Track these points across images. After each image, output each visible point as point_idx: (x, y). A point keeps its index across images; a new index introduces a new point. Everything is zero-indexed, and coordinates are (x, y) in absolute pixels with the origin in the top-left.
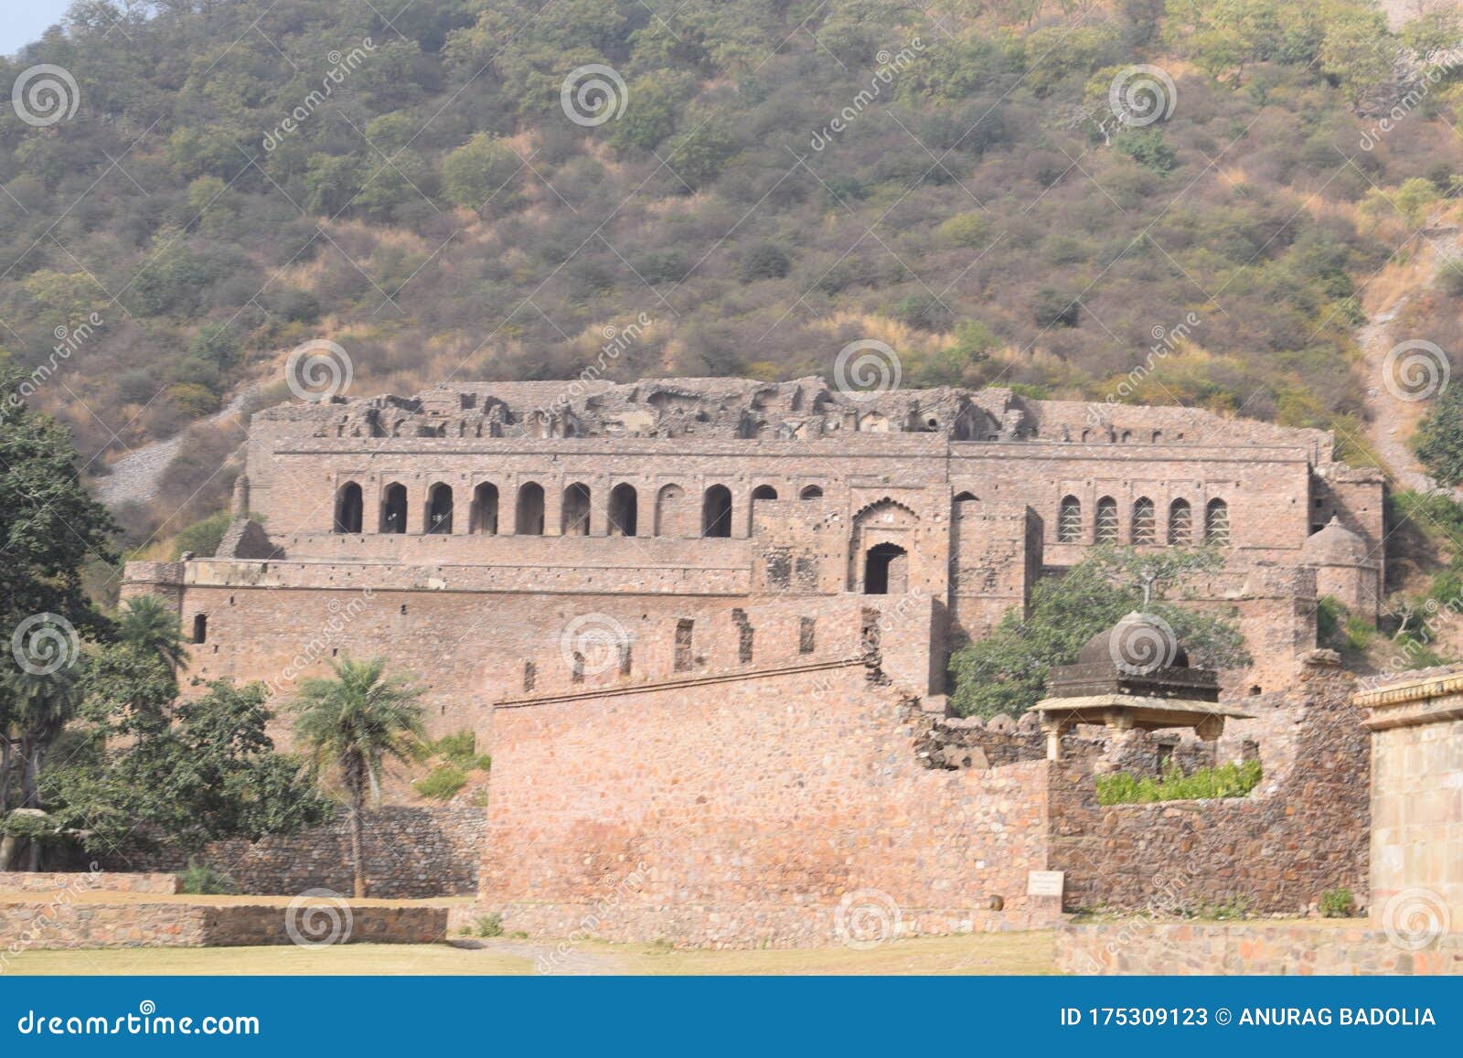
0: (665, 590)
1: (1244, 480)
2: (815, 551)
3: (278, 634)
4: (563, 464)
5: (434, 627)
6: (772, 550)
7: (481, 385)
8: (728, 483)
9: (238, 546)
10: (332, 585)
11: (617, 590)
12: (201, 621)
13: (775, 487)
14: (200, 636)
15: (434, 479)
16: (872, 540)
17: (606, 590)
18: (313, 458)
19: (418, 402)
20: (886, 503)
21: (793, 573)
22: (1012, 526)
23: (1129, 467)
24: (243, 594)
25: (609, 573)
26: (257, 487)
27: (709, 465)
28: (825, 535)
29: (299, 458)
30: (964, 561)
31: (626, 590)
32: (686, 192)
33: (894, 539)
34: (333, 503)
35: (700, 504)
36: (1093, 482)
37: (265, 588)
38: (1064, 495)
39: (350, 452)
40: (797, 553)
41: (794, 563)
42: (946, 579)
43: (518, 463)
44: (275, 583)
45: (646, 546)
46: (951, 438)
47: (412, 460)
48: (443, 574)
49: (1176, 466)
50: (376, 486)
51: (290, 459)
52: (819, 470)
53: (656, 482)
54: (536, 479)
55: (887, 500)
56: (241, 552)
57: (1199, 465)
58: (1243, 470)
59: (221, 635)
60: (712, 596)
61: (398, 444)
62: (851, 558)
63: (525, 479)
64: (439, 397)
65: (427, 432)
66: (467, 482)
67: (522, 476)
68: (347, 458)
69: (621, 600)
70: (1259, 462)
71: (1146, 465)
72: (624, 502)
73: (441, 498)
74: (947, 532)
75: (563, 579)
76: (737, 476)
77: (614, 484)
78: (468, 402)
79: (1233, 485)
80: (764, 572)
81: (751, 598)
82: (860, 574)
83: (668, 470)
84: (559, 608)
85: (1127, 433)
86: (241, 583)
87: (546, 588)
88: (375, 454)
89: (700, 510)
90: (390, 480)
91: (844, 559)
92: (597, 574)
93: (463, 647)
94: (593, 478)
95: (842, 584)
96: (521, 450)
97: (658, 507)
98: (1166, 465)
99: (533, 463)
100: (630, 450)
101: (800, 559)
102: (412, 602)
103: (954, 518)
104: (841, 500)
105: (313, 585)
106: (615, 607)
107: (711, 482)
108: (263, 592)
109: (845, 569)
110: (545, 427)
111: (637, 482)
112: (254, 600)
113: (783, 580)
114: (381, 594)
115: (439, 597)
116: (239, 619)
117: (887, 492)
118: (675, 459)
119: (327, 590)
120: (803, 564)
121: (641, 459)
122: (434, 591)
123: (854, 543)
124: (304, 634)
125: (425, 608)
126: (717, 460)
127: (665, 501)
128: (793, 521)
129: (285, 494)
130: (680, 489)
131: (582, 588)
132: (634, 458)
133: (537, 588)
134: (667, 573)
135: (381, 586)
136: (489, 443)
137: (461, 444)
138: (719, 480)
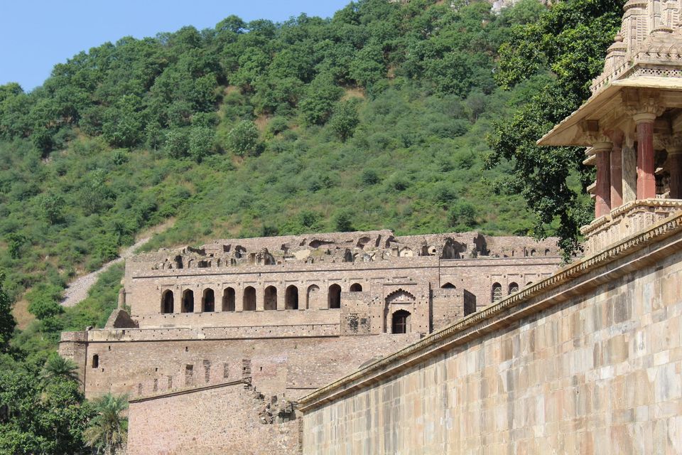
0: (304, 335)
2: (369, 315)
4: (265, 278)
5: (201, 356)
6: (349, 315)
7: (234, 240)
8: (339, 283)
9: (115, 322)
10: (154, 339)
11: (283, 336)
12: (96, 358)
13: (361, 284)
14: (96, 364)
15: (206, 287)
16: (394, 308)
17: (278, 336)
18: (150, 279)
19: (204, 250)
20: (400, 292)
21: (359, 325)
22: (458, 299)
23: (523, 268)
24: (114, 344)
25: (279, 328)
26: (129, 293)
27: (330, 275)
28: (373, 307)
29: (144, 280)
30: (435, 316)
31: (287, 336)
33: (404, 308)
34: (160, 300)
35: (327, 293)
36: (506, 276)
37: (124, 342)
38: (493, 282)
39: (167, 276)
40: (361, 316)
41: (359, 321)
42: (428, 326)
43: (243, 278)
44: (129, 339)
45: (303, 314)
46: (440, 258)
47: (195, 278)
48: (204, 331)
49: (544, 267)
50: (179, 291)
51: (139, 280)
52: (380, 276)
53: (306, 284)
54: (252, 285)
55: (400, 290)
56: (116, 325)
57: (555, 266)
59: (105, 364)
60: (325, 337)
61: (190, 271)
62: (385, 318)
63: (247, 285)
64: (213, 247)
65: (204, 264)
66: (220, 287)
67: (245, 284)
68: (165, 279)
69: (285, 340)
71: (531, 267)
72: (292, 293)
73: (209, 295)
74: (428, 304)
75: (258, 332)
76: (343, 280)
77: (287, 286)
78: (227, 249)
80: (346, 325)
81: (341, 337)
82: (389, 324)
83: (312, 278)
85: (533, 251)
86: (113, 340)
87: (251, 337)
88: (178, 276)
89: (327, 296)
90: (186, 288)
91: (382, 318)
92: (273, 329)
94: (278, 283)
95: (382, 329)
96: (244, 272)
97: (308, 296)
98: (539, 267)
99: (250, 278)
100: (294, 270)
101: (362, 319)
102: (190, 345)
103: (431, 297)
104: (380, 290)
105: (145, 339)
106: (282, 344)
107: (332, 283)
108: (123, 344)
109: (382, 323)
110: (256, 260)
111: (298, 285)
112: (119, 347)
113: (355, 329)
114: (177, 342)
115: (202, 343)
116: (113, 357)
117: (400, 287)
118: (315, 273)
119: (152, 341)
120: (364, 321)
121: (299, 274)
122: (200, 340)
123: (386, 310)
124: (142, 362)
125: (196, 348)
126: (334, 273)
127: (311, 293)
128: (358, 301)
129: (138, 297)
130: (317, 287)
131: (268, 336)
132: (296, 274)
133: (247, 337)
134: (305, 327)
135: (176, 338)
136: (230, 269)
137: (217, 270)
138: (335, 282)
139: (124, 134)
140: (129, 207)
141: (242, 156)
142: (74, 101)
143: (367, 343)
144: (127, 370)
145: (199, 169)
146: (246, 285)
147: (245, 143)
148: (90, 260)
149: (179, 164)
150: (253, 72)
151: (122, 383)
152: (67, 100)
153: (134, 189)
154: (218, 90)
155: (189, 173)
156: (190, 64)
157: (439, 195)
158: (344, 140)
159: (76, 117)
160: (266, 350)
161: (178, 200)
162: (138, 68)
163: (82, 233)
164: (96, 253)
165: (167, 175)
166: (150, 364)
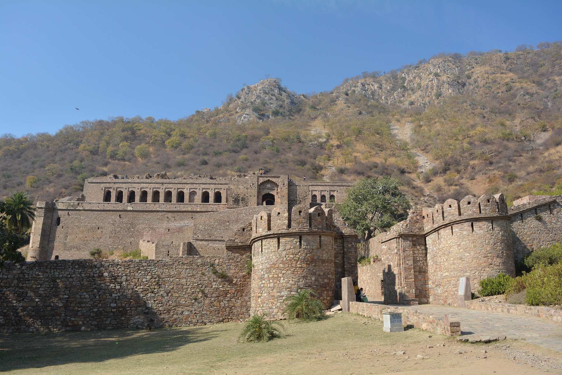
1: (339, 190)
2: (247, 195)
3: (82, 223)
4: (165, 186)
5: (129, 221)
6: (234, 195)
8: (208, 191)
10: (98, 209)
11: (184, 210)
12: (59, 219)
14: (58, 224)
15: (131, 189)
16: (264, 192)
17: (181, 210)
18: (98, 184)
20: (268, 182)
21: (240, 202)
24: (71, 211)
25: (182, 205)
27: (203, 186)
28: (251, 190)
29: (94, 184)
31: (187, 210)
32: (184, 154)
33: (270, 192)
34: (103, 195)
35: (201, 196)
37: (78, 210)
39: (108, 183)
40: (241, 196)
41: (240, 199)
42: (287, 203)
43: (153, 186)
44: (81, 208)
47: (124, 185)
48: (132, 206)
49: (322, 187)
50: (115, 191)
51: (92, 184)
53: (189, 191)
54: (158, 190)
57: (328, 187)
58: (338, 188)
59: (64, 224)
61: (121, 181)
63: (155, 190)
66: (139, 190)
70: (342, 186)
71: (315, 186)
72: (181, 195)
73: (132, 194)
74: (287, 189)
76: (211, 189)
77: (178, 191)
79: (336, 192)
80: (231, 201)
82: (261, 202)
83: (193, 187)
84: (166, 216)
86: (71, 208)
87: (163, 210)
88: (114, 183)
90: (118, 190)
91: (256, 197)
92: (178, 206)
93: (137, 227)
94: (173, 189)
95: (256, 204)
96: (154, 182)
97: (190, 197)
99: (157, 186)
100: (183, 182)
102: (122, 214)
103: (289, 185)
104: (256, 180)
106: (184, 215)
107: (204, 190)
109: (256, 200)
110: (160, 178)
111: (183, 191)
112: (75, 213)
113: (237, 204)
114: (113, 212)
115: (131, 212)
116: (70, 219)
117: (269, 178)
118: (194, 185)
120: (243, 199)
121: (186, 185)
122: (129, 211)
123: (259, 193)
124: (89, 223)
125: (126, 216)
126: (205, 185)
128: (240, 186)
130: (196, 192)
131: (174, 209)
132: (184, 185)
133: (160, 210)
134: (199, 205)
135: (113, 209)
136: (145, 180)
137: (138, 181)
138: (206, 190)
144: (79, 227)
151: (75, 236)
166: (95, 224)
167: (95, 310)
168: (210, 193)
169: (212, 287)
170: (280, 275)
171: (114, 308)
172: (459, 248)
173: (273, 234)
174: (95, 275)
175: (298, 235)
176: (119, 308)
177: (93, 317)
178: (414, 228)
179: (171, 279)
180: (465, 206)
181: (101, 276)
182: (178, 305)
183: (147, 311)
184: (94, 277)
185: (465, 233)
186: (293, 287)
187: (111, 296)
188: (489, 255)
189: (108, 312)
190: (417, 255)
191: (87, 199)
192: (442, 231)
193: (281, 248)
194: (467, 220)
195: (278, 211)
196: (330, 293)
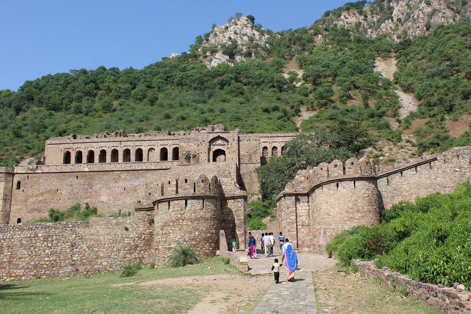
0: (153, 168)
2: (198, 152)
3: (41, 186)
4: (123, 144)
5: (86, 182)
6: (185, 152)
8: (166, 147)
10: (57, 171)
11: (139, 169)
12: (19, 183)
14: (19, 187)
15: (89, 149)
16: (214, 148)
17: (135, 169)
18: (57, 145)
20: (218, 138)
21: (191, 159)
23: (270, 139)
24: (31, 175)
25: (136, 164)
27: (161, 142)
28: (201, 147)
29: (54, 145)
30: (241, 153)
31: (141, 169)
33: (221, 148)
34: (63, 157)
35: (159, 152)
37: (37, 173)
39: (67, 143)
40: (192, 153)
41: (191, 156)
42: (237, 158)
43: (111, 144)
44: (40, 171)
47: (84, 145)
48: (88, 167)
49: (282, 138)
50: (74, 152)
51: (51, 146)
53: (147, 147)
54: (116, 148)
55: (219, 136)
57: (288, 138)
59: (25, 187)
61: (81, 141)
62: (209, 154)
66: (97, 150)
68: (66, 145)
69: (140, 172)
72: (139, 153)
73: (91, 154)
74: (237, 145)
75: (123, 166)
76: (169, 145)
77: (137, 148)
80: (183, 159)
82: (211, 158)
83: (151, 144)
84: (122, 175)
86: (31, 172)
87: (118, 169)
88: (73, 143)
89: (159, 154)
90: (78, 150)
91: (207, 153)
92: (133, 165)
93: (94, 187)
94: (131, 147)
95: (207, 161)
96: (112, 140)
97: (148, 154)
99: (115, 144)
100: (140, 140)
101: (193, 155)
102: (79, 175)
103: (239, 141)
104: (205, 136)
105: (51, 172)
106: (138, 174)
107: (162, 147)
108: (37, 174)
109: (207, 157)
110: (118, 136)
111: (143, 148)
112: (34, 177)
113: (189, 161)
114: (71, 173)
115: (87, 173)
116: (30, 182)
117: (218, 134)
118: (152, 141)
119: (56, 173)
120: (194, 156)
121: (143, 142)
122: (86, 172)
123: (209, 149)
124: (48, 185)
125: (83, 177)
126: (164, 141)
127: (150, 153)
128: (190, 144)
129: (50, 155)
130: (154, 149)
131: (129, 169)
132: (141, 142)
133: (116, 170)
134: (153, 163)
135: (71, 171)
136: (104, 139)
137: (96, 140)
138: (164, 146)
139: (53, 105)
140: (53, 131)
141: (106, 113)
142: (32, 93)
143: (200, 168)
144: (38, 190)
145: (87, 118)
146: (113, 148)
147: (107, 107)
148: (32, 151)
149: (77, 116)
150: (111, 83)
151: (35, 199)
152: (29, 92)
153: (56, 124)
154: (95, 91)
155: (82, 119)
156: (84, 81)
157: (204, 119)
158: (152, 105)
159: (32, 99)
160: (128, 178)
161: (76, 129)
162: (61, 82)
163: (29, 141)
164: (35, 149)
165: (71, 120)
166: (53, 186)
167: (32, 263)
168: (168, 149)
169: (124, 242)
170: (171, 231)
171: (47, 261)
172: (327, 205)
173: (165, 199)
174: (32, 236)
175: (184, 199)
176: (51, 261)
177: (31, 269)
178: (298, 188)
179: (92, 237)
180: (332, 169)
181: (36, 236)
182: (98, 257)
183: (73, 262)
184: (30, 237)
185: (331, 192)
186: (180, 240)
187: (45, 252)
188: (350, 210)
189: (43, 265)
190: (300, 211)
191: (47, 162)
192: (316, 190)
193: (171, 210)
194: (333, 181)
195: (169, 180)
196: (212, 244)
